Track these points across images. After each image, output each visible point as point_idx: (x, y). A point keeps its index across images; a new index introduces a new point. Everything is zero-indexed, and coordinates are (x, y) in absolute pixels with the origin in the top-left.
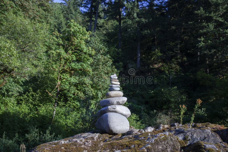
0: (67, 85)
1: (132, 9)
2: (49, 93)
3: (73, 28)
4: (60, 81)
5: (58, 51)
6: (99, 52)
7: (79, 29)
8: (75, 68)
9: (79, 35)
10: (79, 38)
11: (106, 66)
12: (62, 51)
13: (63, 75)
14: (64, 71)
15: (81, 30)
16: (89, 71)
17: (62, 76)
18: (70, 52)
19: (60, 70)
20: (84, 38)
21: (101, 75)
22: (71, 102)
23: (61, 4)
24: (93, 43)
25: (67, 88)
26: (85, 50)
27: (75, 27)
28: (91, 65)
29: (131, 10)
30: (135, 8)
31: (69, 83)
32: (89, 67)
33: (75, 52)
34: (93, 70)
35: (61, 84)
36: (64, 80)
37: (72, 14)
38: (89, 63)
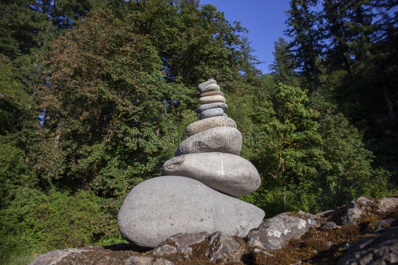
0: (293, 162)
1: (360, 46)
2: (272, 175)
3: (284, 92)
4: (283, 159)
5: (271, 123)
6: (326, 112)
7: (290, 91)
8: (297, 139)
9: (294, 98)
10: (294, 102)
11: (340, 127)
12: (276, 122)
13: (286, 151)
14: (286, 146)
15: (293, 91)
16: (317, 139)
17: (284, 152)
18: (287, 121)
19: (280, 145)
20: (300, 99)
21: (336, 141)
22: (303, 182)
23: (271, 74)
24: (315, 103)
25: (293, 165)
26: (305, 115)
27: (285, 91)
28: (320, 131)
29: (360, 48)
30: (365, 44)
31: (295, 159)
32: (316, 134)
33: (294, 120)
34: (324, 138)
35: (285, 162)
36: (288, 157)
37: (286, 80)
38: (315, 129)
